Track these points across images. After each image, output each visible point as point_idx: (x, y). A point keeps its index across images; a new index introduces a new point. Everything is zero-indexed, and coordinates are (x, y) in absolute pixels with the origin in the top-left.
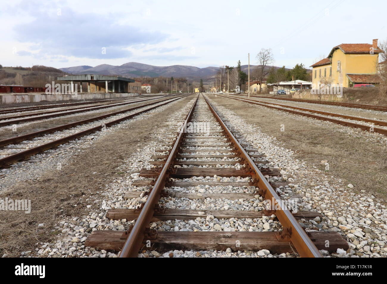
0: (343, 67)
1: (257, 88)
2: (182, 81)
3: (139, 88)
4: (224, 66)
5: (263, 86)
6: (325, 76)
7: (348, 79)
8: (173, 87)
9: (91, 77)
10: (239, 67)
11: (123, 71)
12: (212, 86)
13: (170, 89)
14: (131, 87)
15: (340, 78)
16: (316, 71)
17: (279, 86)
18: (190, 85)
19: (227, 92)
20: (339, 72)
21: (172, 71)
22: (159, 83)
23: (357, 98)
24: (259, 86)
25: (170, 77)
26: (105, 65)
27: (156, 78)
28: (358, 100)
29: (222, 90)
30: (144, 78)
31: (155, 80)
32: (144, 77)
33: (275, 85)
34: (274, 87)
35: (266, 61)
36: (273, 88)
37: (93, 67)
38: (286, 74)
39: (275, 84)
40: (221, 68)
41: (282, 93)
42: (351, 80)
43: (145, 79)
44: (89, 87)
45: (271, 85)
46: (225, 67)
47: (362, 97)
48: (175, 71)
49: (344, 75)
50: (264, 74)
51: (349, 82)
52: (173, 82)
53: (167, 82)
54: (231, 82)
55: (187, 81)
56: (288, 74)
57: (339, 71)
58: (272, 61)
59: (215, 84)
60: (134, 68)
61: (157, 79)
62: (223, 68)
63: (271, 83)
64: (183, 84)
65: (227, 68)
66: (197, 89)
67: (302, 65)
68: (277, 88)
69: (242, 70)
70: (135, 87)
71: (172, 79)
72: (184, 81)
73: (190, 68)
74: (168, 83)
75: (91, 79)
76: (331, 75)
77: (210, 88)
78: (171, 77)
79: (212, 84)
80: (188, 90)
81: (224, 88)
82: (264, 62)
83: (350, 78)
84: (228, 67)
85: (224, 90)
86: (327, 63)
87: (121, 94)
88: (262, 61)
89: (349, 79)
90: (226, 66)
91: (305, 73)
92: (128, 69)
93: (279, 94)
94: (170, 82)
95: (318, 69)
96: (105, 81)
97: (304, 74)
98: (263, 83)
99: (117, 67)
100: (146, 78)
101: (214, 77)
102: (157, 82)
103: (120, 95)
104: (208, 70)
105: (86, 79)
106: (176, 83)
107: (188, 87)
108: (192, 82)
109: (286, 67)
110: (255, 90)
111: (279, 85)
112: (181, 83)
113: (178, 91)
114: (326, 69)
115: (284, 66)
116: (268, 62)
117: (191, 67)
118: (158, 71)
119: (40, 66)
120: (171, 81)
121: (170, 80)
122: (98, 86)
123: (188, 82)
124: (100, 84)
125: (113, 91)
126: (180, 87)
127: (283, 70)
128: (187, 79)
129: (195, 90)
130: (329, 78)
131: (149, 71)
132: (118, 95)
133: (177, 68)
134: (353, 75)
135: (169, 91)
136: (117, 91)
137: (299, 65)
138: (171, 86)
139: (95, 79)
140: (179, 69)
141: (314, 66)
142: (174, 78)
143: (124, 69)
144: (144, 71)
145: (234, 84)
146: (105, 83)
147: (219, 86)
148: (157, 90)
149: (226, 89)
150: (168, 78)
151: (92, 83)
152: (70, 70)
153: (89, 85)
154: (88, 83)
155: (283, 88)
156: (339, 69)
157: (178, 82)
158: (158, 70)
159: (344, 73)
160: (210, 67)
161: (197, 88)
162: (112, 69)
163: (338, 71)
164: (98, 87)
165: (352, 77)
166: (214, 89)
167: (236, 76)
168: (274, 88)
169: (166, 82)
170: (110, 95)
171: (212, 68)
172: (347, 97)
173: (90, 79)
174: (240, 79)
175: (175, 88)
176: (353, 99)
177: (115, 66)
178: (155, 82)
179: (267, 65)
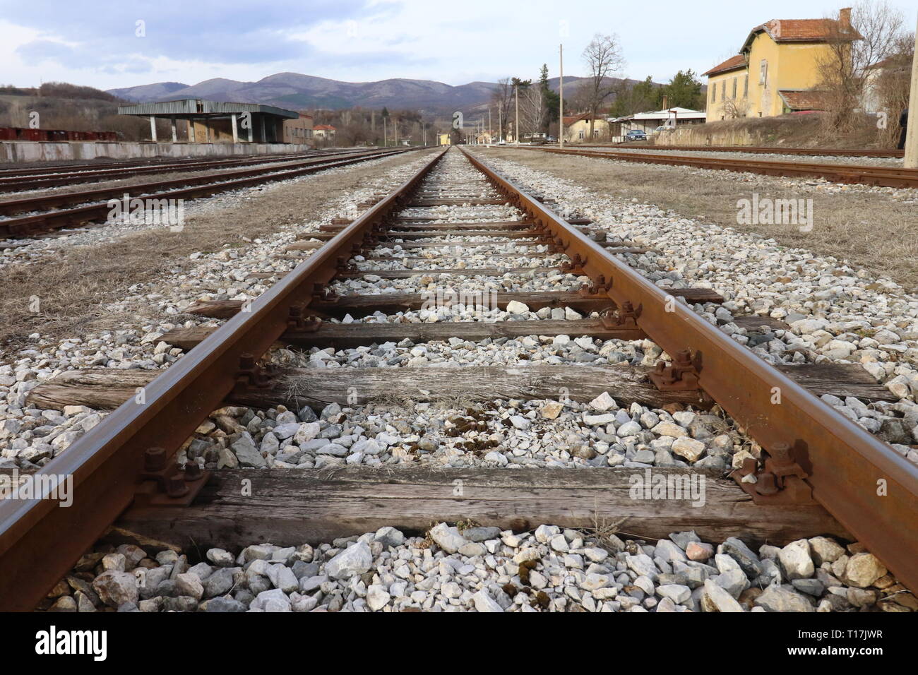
0: (773, 73)
1: (585, 128)
2: (408, 118)
3: (308, 132)
4: (508, 79)
5: (598, 124)
6: (735, 96)
7: (780, 101)
8: (388, 133)
9: (198, 106)
10: (545, 83)
11: (265, 95)
12: (481, 130)
13: (380, 137)
14: (290, 131)
15: (764, 99)
16: (715, 85)
17: (632, 124)
18: (428, 126)
19: (516, 143)
20: (763, 87)
21: (385, 93)
22: (355, 122)
23: (780, 138)
24: (589, 125)
25: (380, 108)
26: (220, 79)
27: (346, 111)
28: (781, 141)
29: (504, 138)
30: (318, 112)
31: (343, 115)
32: (316, 110)
33: (625, 122)
34: (623, 125)
35: (606, 64)
36: (620, 128)
37: (191, 85)
38: (654, 94)
39: (625, 118)
40: (501, 85)
41: (637, 137)
42: (788, 104)
43: (320, 114)
44: (191, 130)
45: (615, 120)
46: (510, 83)
47: (790, 134)
48: (391, 95)
49: (774, 92)
50: (599, 96)
51: (784, 109)
52: (388, 120)
53: (373, 121)
54: (527, 117)
55: (420, 117)
56: (657, 95)
57: (763, 84)
58: (620, 64)
59: (487, 124)
60: (290, 87)
61: (348, 113)
62: (506, 85)
63: (617, 117)
64: (412, 125)
65: (517, 82)
66: (447, 136)
67: (691, 73)
68: (629, 127)
69: (550, 88)
70: (299, 131)
71: (385, 112)
72: (414, 117)
73: (427, 87)
74: (376, 124)
75: (198, 110)
76: (746, 94)
77: (476, 135)
78: (382, 108)
79: (481, 125)
80: (425, 139)
81: (510, 132)
82: (600, 66)
83: (786, 99)
84: (518, 80)
85: (510, 138)
86: (739, 65)
87: (269, 145)
88: (597, 63)
89: (784, 103)
90: (514, 79)
91: (696, 93)
92: (277, 90)
93: (632, 140)
94: (379, 122)
95: (718, 80)
96: (230, 114)
97: (694, 96)
98: (598, 118)
99: (251, 85)
100: (323, 112)
101: (484, 107)
102: (348, 120)
103: (267, 148)
104: (471, 92)
105: (186, 112)
106: (395, 123)
107: (425, 134)
108: (432, 119)
109: (654, 80)
110: (581, 136)
111: (633, 120)
112: (406, 122)
113: (400, 141)
114: (735, 80)
115: (650, 78)
116: (611, 66)
117: (429, 83)
118: (348, 95)
119: (61, 85)
120: (381, 118)
121: (380, 115)
122: (213, 127)
123: (424, 121)
124: (219, 124)
125: (250, 139)
126: (404, 133)
127: (647, 87)
128: (422, 112)
129: (439, 140)
130: (742, 101)
131: (327, 94)
132: (262, 148)
133: (396, 85)
134: (793, 92)
135: (377, 141)
136: (258, 140)
137: (684, 73)
138: (382, 129)
139: (206, 110)
140: (401, 87)
141: (712, 74)
142: (388, 111)
143: (266, 91)
144: (316, 95)
145: (532, 121)
146: (231, 120)
147: (498, 128)
148: (349, 138)
149: (514, 135)
150: (375, 112)
151: (199, 122)
152: (131, 94)
153: (192, 125)
154: (189, 122)
155: (641, 127)
156: (764, 78)
157: (401, 120)
158: (350, 92)
159: (773, 87)
160: (476, 84)
161: (445, 133)
162: (238, 90)
163: (761, 84)
164: (212, 131)
165: (791, 98)
166: (487, 135)
167: (538, 104)
168: (622, 129)
169: (369, 120)
170: (245, 148)
171: (482, 85)
172: (761, 135)
173: (194, 110)
174: (547, 109)
175: (393, 133)
176: (773, 140)
177: (244, 83)
178: (343, 120)
179: (607, 74)
